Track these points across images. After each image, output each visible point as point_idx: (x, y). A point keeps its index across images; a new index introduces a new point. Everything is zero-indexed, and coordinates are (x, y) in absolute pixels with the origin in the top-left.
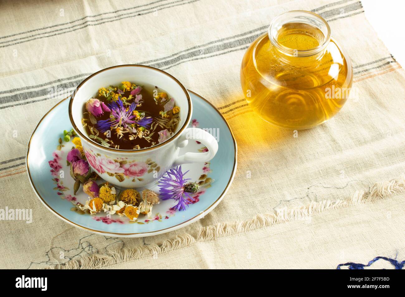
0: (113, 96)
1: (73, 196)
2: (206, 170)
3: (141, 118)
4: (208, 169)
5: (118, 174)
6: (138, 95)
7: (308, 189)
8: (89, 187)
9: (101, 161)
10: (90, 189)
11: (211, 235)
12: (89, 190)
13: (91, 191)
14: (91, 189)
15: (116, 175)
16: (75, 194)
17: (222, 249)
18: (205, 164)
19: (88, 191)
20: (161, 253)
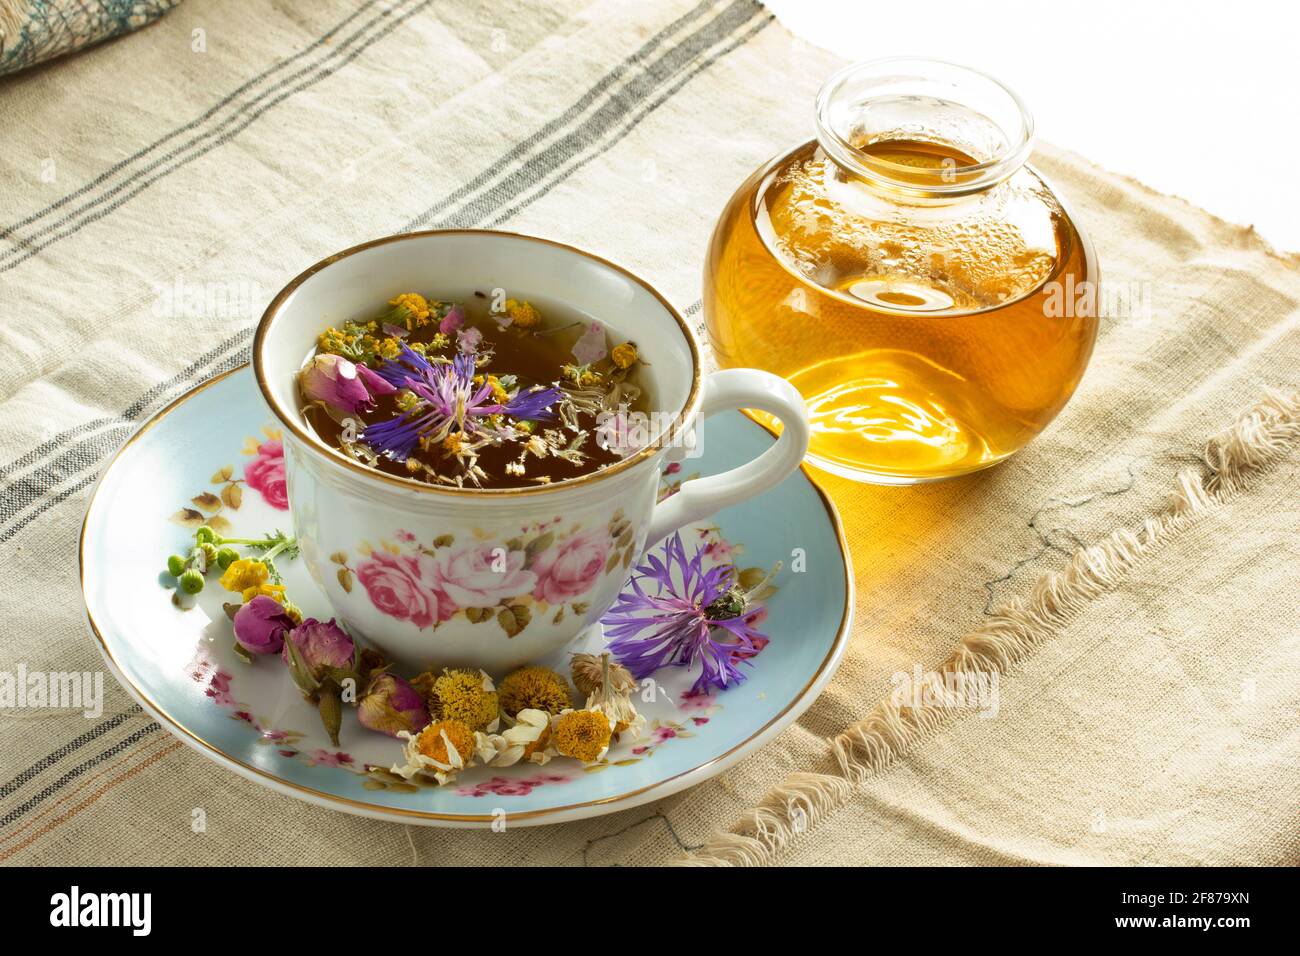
0: (377, 348)
1: (333, 751)
2: (716, 550)
3: (511, 396)
4: (723, 547)
5: (510, 605)
6: (464, 330)
7: (1031, 525)
8: (389, 698)
9: (449, 568)
10: (394, 702)
11: (881, 746)
12: (392, 709)
13: (398, 709)
14: (397, 703)
15: (502, 608)
16: (336, 743)
17: (945, 772)
18: (702, 536)
19: (388, 714)
20: (771, 856)
